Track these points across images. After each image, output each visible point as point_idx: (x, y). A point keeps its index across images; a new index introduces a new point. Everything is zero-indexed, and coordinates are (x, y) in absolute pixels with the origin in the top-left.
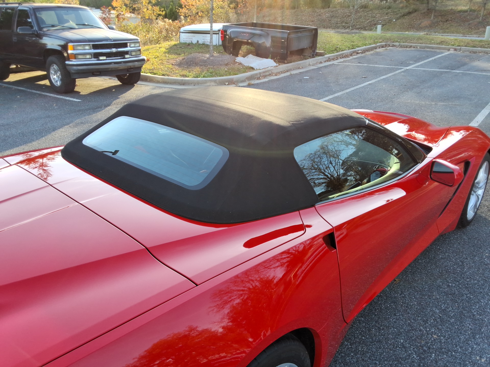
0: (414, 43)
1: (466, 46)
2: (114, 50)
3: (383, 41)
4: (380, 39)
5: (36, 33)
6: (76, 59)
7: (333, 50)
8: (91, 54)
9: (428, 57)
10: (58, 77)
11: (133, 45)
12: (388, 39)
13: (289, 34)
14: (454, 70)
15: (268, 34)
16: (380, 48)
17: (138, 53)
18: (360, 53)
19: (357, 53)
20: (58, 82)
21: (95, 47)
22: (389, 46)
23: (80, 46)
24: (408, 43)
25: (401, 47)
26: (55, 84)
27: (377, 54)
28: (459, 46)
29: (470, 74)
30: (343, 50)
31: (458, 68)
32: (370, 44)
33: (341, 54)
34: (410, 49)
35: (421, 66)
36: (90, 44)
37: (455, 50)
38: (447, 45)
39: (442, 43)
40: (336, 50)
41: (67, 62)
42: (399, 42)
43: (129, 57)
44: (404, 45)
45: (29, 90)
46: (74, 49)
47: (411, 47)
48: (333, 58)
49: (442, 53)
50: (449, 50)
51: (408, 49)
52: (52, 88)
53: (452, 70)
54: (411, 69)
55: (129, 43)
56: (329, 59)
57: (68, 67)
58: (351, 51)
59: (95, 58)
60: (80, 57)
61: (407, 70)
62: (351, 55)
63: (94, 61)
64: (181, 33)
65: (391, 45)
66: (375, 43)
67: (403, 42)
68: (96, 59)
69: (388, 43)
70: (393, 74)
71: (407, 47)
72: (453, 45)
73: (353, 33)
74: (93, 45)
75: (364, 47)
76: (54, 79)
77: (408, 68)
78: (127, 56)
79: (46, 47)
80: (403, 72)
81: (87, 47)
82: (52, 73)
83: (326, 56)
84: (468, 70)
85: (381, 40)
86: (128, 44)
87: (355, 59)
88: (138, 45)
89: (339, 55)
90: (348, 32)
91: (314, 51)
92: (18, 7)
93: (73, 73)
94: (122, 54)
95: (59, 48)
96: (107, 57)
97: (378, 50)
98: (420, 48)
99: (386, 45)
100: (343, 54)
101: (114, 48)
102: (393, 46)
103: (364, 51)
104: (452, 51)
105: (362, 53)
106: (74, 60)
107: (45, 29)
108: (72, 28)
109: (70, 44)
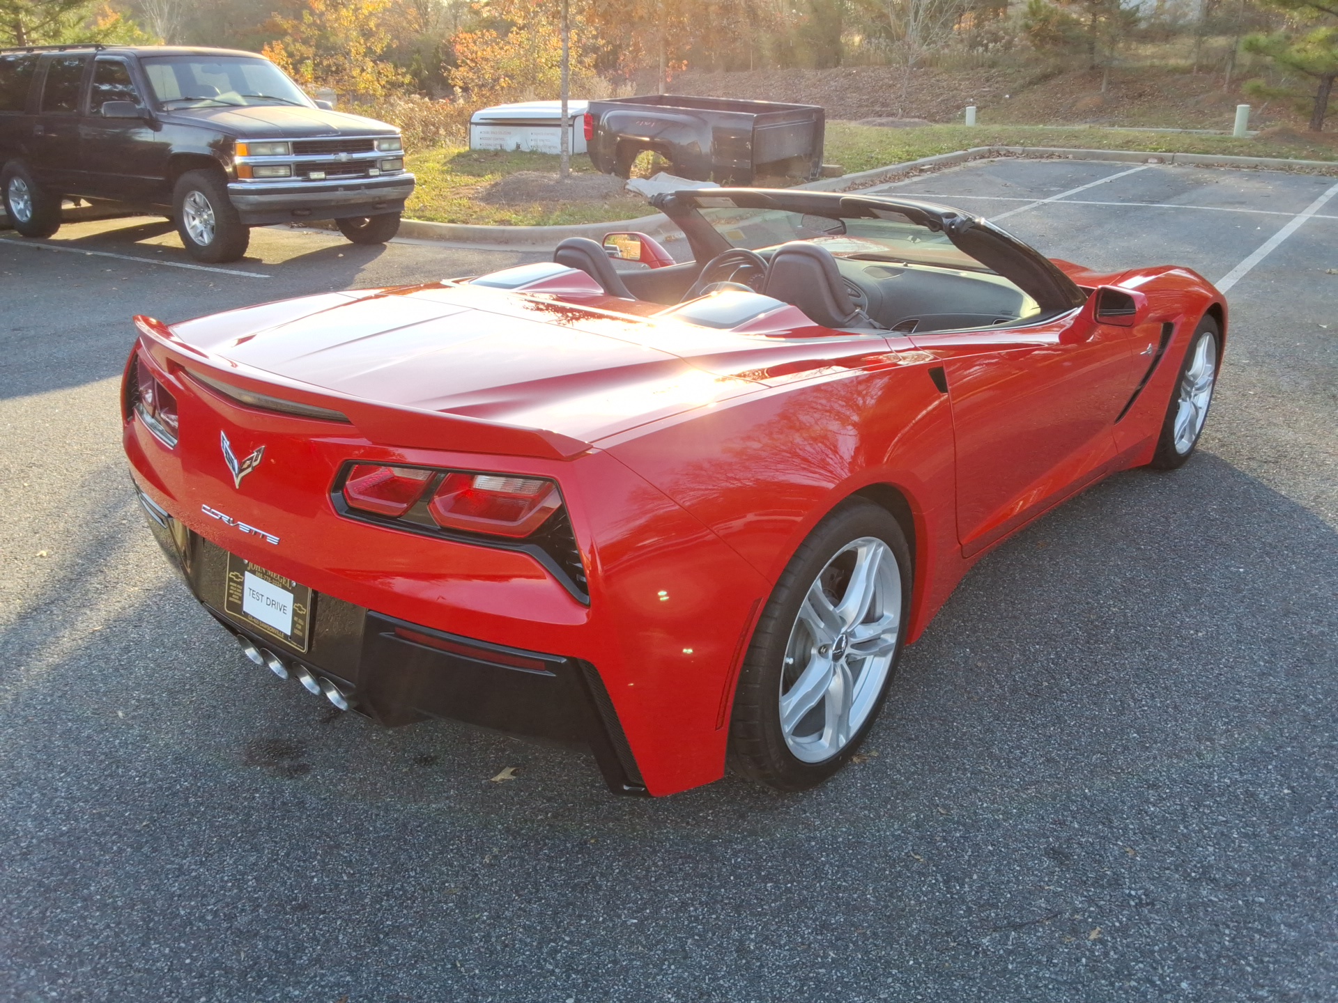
0: (1058, 147)
1: (1186, 151)
2: (343, 157)
3: (983, 141)
4: (975, 137)
5: (147, 117)
6: (254, 178)
7: (862, 164)
8: (289, 166)
9: (1094, 177)
10: (206, 223)
11: (385, 146)
12: (994, 138)
13: (757, 121)
14: (1158, 202)
15: (705, 123)
16: (975, 159)
17: (397, 164)
18: (928, 170)
19: (922, 171)
20: (205, 236)
21: (299, 148)
22: (999, 154)
23: (263, 147)
24: (1044, 146)
25: (1028, 155)
26: (197, 240)
27: (970, 170)
28: (1170, 151)
29: (1194, 211)
30: (885, 164)
31: (1166, 198)
32: (953, 150)
33: (882, 173)
34: (1049, 161)
35: (1079, 196)
36: (287, 142)
37: (1161, 160)
38: (1140, 150)
39: (1127, 144)
40: (870, 162)
41: (231, 186)
42: (1022, 144)
43: (377, 173)
44: (1034, 152)
45: (125, 257)
46: (249, 154)
47: (1051, 155)
48: (862, 181)
49: (1129, 168)
50: (1145, 161)
51: (1044, 161)
52: (191, 251)
53: (1153, 202)
54: (1053, 203)
55: (376, 139)
56: (854, 183)
57: (233, 197)
58: (907, 166)
59: (298, 175)
60: (264, 172)
61: (1045, 204)
62: (907, 175)
63: (297, 183)
64: (473, 126)
65: (1002, 153)
66: (962, 147)
67: (1034, 145)
68: (300, 178)
69: (996, 148)
70: (1012, 213)
71: (1042, 157)
72: (1155, 150)
73: (906, 125)
74: (294, 144)
75: (938, 157)
76: (194, 227)
77: (1046, 201)
78: (373, 172)
79: (170, 151)
80: (1035, 209)
81: (280, 150)
82: (188, 214)
83: (845, 177)
84: (1192, 203)
85: (977, 141)
86: (376, 143)
87: (916, 183)
88: (396, 145)
89: (878, 175)
90: (893, 122)
91: (816, 165)
92: (95, 55)
93: (246, 212)
94: (362, 167)
95: (207, 151)
96: (327, 174)
97: (971, 164)
98: (1074, 158)
99: (990, 151)
100: (887, 172)
101: (342, 151)
102: (1009, 153)
103: (937, 167)
104: (1153, 165)
105: (933, 170)
106: (248, 180)
107: (171, 107)
108: (234, 105)
109: (239, 141)
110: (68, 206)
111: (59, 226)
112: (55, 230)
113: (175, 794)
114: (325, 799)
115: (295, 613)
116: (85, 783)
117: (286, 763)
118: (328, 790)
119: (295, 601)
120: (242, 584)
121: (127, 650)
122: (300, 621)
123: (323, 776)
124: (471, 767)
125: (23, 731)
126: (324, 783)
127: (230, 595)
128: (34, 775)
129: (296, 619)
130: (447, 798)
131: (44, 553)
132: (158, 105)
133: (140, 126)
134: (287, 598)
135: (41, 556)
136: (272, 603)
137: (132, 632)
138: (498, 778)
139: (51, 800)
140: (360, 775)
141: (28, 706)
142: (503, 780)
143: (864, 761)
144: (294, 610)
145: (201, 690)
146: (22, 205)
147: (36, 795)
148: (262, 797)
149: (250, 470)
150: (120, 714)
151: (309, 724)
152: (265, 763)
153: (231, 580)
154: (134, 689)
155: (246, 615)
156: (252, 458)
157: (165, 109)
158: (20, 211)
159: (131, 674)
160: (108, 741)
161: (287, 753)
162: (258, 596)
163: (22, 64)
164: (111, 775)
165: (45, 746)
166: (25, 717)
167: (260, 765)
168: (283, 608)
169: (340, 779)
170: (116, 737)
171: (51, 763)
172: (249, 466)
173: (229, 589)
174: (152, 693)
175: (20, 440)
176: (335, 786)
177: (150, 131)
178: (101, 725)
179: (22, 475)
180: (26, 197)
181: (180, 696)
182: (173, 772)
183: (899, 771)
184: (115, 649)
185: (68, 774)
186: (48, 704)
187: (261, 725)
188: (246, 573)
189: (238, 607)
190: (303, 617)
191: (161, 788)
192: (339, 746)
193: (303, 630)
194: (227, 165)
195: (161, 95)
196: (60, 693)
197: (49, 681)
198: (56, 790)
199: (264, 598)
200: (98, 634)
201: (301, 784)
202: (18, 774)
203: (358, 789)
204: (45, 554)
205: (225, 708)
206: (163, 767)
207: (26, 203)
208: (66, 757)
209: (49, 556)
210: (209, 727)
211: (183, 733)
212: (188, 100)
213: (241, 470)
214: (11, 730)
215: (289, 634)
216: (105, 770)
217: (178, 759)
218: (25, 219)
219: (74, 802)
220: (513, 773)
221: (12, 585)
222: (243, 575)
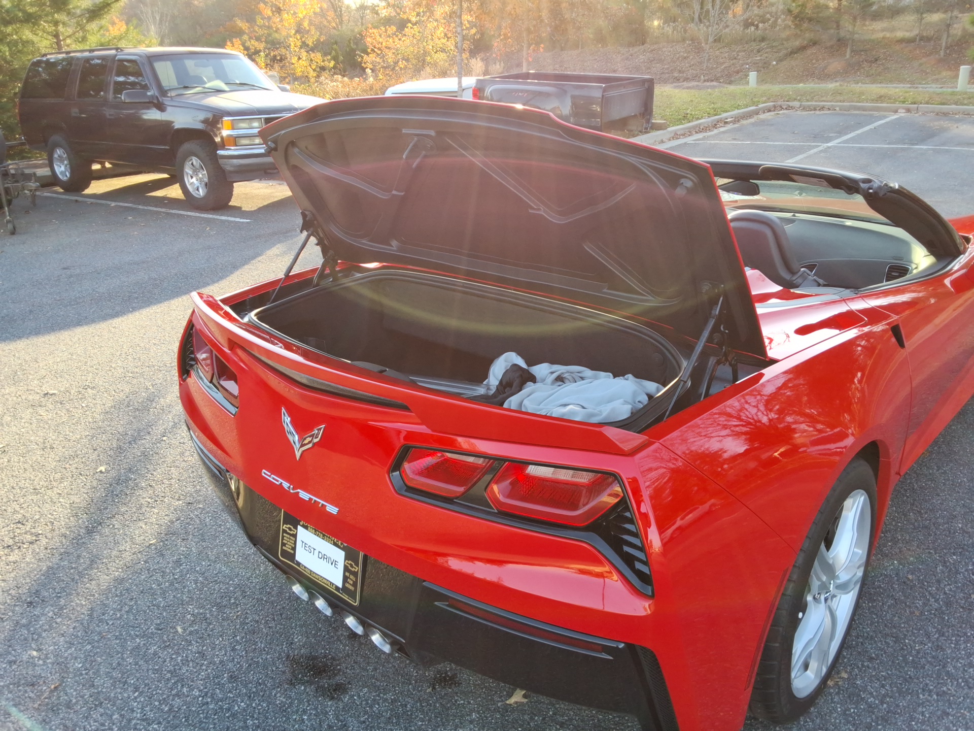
0: (827, 101)
1: (927, 103)
3: (769, 99)
4: (762, 96)
5: (155, 101)
6: (236, 146)
7: (680, 119)
9: (860, 125)
10: (201, 180)
12: (776, 96)
13: (605, 90)
14: (917, 144)
15: (565, 92)
16: (764, 112)
18: (731, 122)
19: (726, 123)
20: (201, 190)
22: (782, 108)
23: (243, 123)
24: (816, 101)
25: (804, 109)
26: (194, 193)
27: (763, 123)
28: (915, 103)
29: (947, 151)
30: (698, 119)
31: (922, 141)
32: (747, 106)
33: (696, 126)
34: (822, 112)
35: (852, 140)
36: (261, 118)
37: (908, 110)
38: (891, 103)
39: (880, 98)
40: (686, 118)
41: (221, 152)
42: (799, 100)
44: (809, 106)
45: (140, 207)
46: (233, 129)
47: (822, 108)
48: (682, 132)
49: (885, 117)
50: (896, 111)
51: (818, 112)
52: (190, 202)
53: (913, 144)
54: (835, 146)
56: (676, 134)
57: (221, 161)
58: (714, 120)
60: (244, 141)
61: (829, 147)
62: (715, 126)
65: (784, 107)
66: (754, 104)
67: (808, 101)
69: (779, 103)
70: (805, 155)
71: (815, 110)
72: (904, 102)
73: (708, 87)
74: (265, 119)
75: (736, 112)
76: (192, 184)
77: (830, 144)
79: (173, 127)
80: (821, 151)
81: (256, 124)
82: (187, 174)
83: (669, 129)
84: (944, 144)
85: (764, 99)
87: (723, 132)
89: (694, 127)
90: (697, 86)
91: (648, 121)
92: (116, 55)
93: (231, 172)
95: (200, 126)
97: (762, 116)
98: (840, 110)
99: (775, 106)
100: (700, 124)
102: (789, 108)
103: (737, 120)
104: (902, 114)
105: (734, 122)
106: (232, 148)
107: (173, 94)
108: (219, 91)
109: (225, 118)
110: (96, 167)
111: (90, 183)
112: (87, 186)
113: (234, 715)
114: (364, 722)
115: (346, 569)
116: (157, 703)
117: (325, 682)
118: (366, 713)
119: (346, 558)
120: (295, 536)
121: (178, 563)
122: (352, 577)
123: (359, 696)
124: (486, 687)
125: (98, 647)
126: (361, 704)
127: (284, 544)
128: (112, 695)
129: (347, 574)
130: (471, 722)
131: (103, 468)
132: (163, 92)
133: (148, 108)
134: (339, 555)
135: (101, 472)
136: (324, 557)
137: (181, 546)
138: (512, 701)
139: (130, 721)
140: (390, 696)
141: (101, 621)
142: (516, 703)
143: (836, 684)
144: (345, 565)
145: (245, 604)
146: (63, 168)
147: (116, 716)
148: (309, 720)
149: (310, 445)
150: (180, 630)
151: (338, 639)
152: (307, 682)
153: (284, 531)
154: (188, 603)
155: (298, 564)
156: (313, 436)
157: (169, 95)
158: (61, 173)
159: (184, 587)
160: (172, 659)
161: (324, 671)
162: (310, 549)
163: (60, 63)
164: (177, 695)
165: (119, 664)
166: (100, 633)
167: (303, 684)
168: (334, 563)
169: (374, 700)
170: (178, 654)
171: (126, 682)
172: (310, 442)
173: (283, 539)
174: (203, 607)
175: (76, 364)
176: (371, 707)
177: (158, 112)
178: (164, 642)
179: (80, 396)
180: (66, 162)
181: (227, 611)
182: (230, 692)
183: (871, 694)
184: (168, 563)
185: (141, 693)
186: (118, 619)
187: (299, 641)
188: (299, 527)
189: (292, 557)
190: (355, 574)
191: (221, 708)
192: (368, 663)
193: (355, 585)
194: (216, 136)
195: (165, 83)
196: (127, 608)
197: (117, 596)
198: (133, 711)
199: (316, 552)
200: (153, 547)
201: (341, 705)
202: (98, 693)
203: (392, 710)
204: (104, 470)
205: (266, 622)
206: (221, 686)
207: (66, 166)
208: (138, 675)
209: (107, 471)
210: (255, 643)
211: (233, 649)
212: (186, 88)
213: (302, 446)
214: (89, 647)
215: (340, 586)
216: (172, 689)
217: (233, 678)
218: (65, 179)
219: (149, 725)
220: (525, 696)
221: (78, 501)
222: (296, 529)
